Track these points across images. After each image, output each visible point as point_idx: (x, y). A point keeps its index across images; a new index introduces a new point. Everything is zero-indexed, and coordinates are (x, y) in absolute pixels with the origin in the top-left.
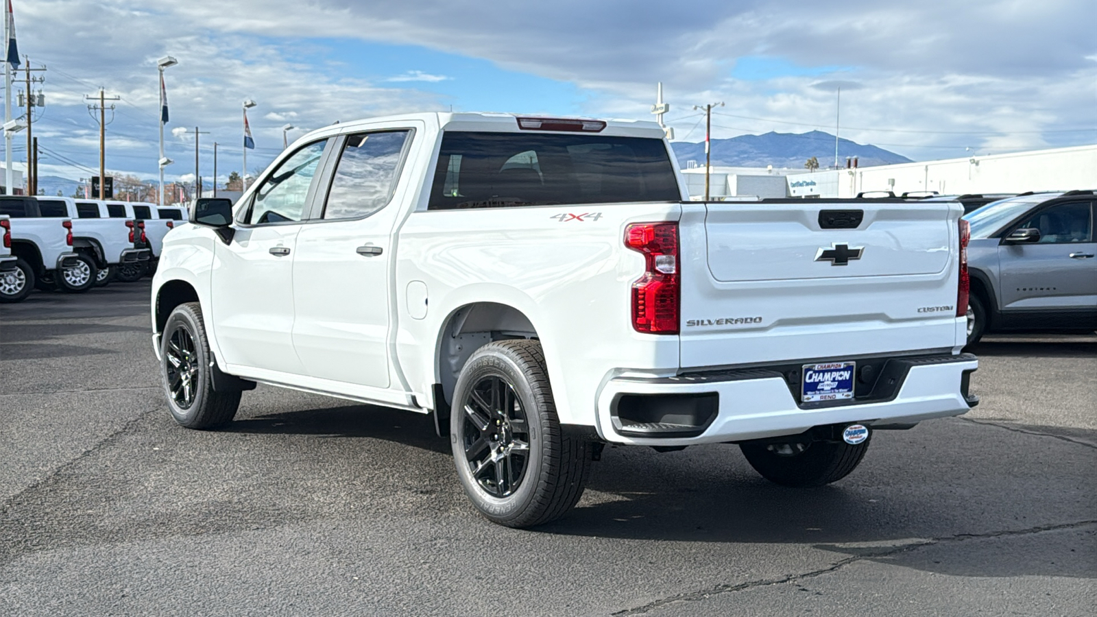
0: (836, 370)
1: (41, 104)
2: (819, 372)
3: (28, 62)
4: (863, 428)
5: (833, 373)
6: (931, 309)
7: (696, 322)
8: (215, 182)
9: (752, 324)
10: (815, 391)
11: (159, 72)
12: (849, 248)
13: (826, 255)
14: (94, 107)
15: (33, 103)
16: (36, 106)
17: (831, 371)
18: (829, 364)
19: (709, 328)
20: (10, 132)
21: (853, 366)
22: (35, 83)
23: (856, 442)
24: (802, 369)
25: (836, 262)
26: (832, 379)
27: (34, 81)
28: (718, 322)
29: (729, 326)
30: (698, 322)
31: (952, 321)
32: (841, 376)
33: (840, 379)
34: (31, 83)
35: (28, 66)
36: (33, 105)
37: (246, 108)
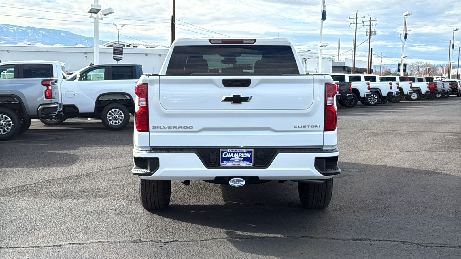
0: (242, 153)
1: (375, 34)
2: (231, 153)
3: (370, 18)
4: (242, 180)
5: (240, 154)
6: (305, 127)
7: (157, 127)
8: (458, 64)
9: (189, 130)
10: (229, 161)
11: (404, 18)
12: (241, 96)
13: (227, 99)
14: (400, 34)
15: (372, 34)
16: (373, 35)
17: (239, 153)
18: (236, 150)
19: (164, 130)
20: (321, 47)
21: (252, 152)
22: (373, 26)
23: (237, 186)
24: (219, 150)
25: (233, 103)
26: (239, 156)
27: (372, 25)
28: (169, 128)
29: (175, 130)
30: (158, 127)
31: (322, 133)
32: (245, 155)
33: (244, 157)
34: (371, 26)
35: (370, 19)
36: (372, 35)
37: (454, 31)
